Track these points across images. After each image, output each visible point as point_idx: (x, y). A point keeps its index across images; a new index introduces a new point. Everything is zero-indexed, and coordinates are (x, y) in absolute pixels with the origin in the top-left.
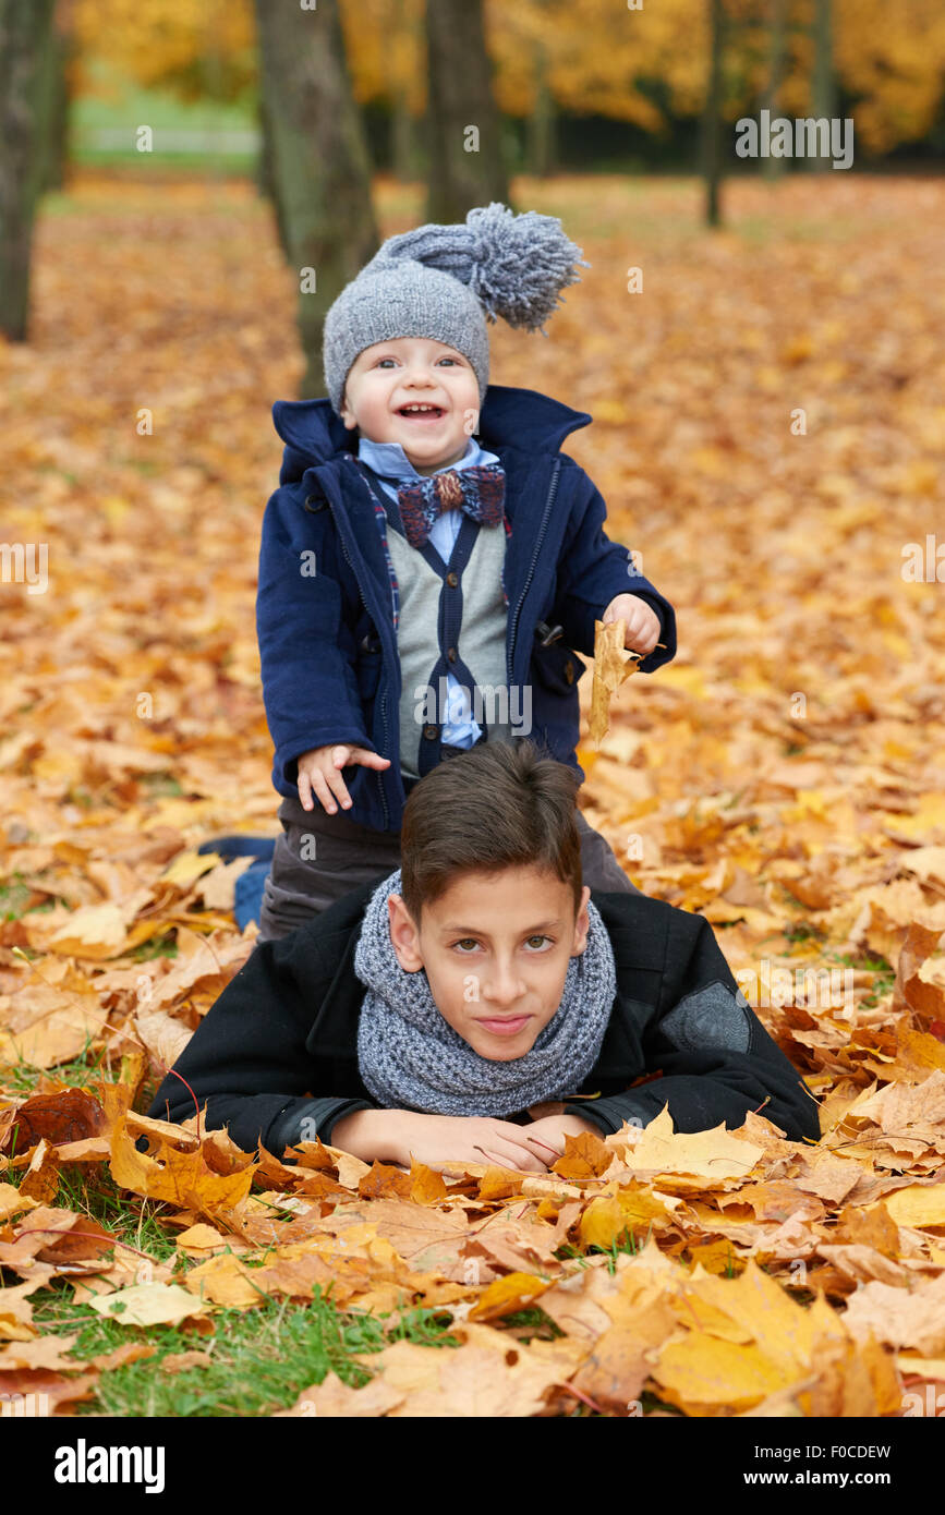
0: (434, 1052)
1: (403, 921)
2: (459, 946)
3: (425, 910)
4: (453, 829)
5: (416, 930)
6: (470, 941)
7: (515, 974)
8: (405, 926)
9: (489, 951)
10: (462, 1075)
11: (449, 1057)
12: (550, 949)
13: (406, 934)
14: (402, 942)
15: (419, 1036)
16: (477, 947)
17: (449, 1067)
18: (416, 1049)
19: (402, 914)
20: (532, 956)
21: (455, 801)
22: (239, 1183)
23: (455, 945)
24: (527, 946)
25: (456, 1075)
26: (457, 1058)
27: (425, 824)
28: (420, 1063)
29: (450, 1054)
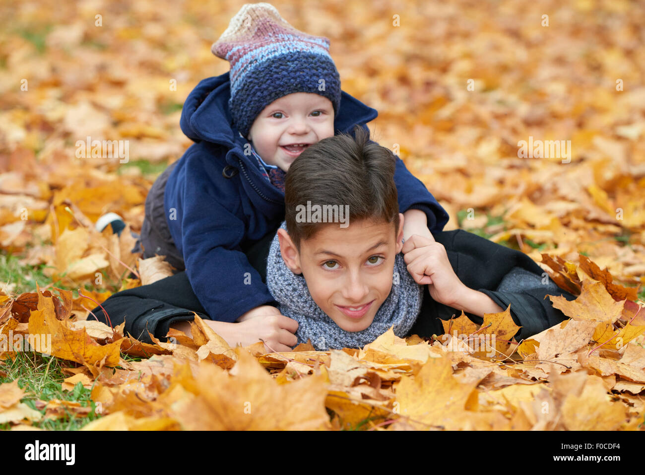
0: (321, 328)
1: (289, 245)
2: (325, 265)
3: (303, 243)
4: (320, 199)
5: (297, 252)
6: (333, 261)
7: (361, 282)
8: (289, 248)
9: (345, 268)
10: (339, 339)
11: (330, 329)
12: (382, 263)
13: (291, 252)
14: (288, 256)
15: (313, 321)
16: (337, 266)
17: (331, 336)
18: (311, 329)
19: (287, 242)
20: (371, 268)
21: (319, 179)
22: (113, 350)
23: (323, 264)
24: (368, 263)
25: (336, 340)
26: (334, 329)
27: (301, 193)
28: (314, 337)
29: (330, 327)
